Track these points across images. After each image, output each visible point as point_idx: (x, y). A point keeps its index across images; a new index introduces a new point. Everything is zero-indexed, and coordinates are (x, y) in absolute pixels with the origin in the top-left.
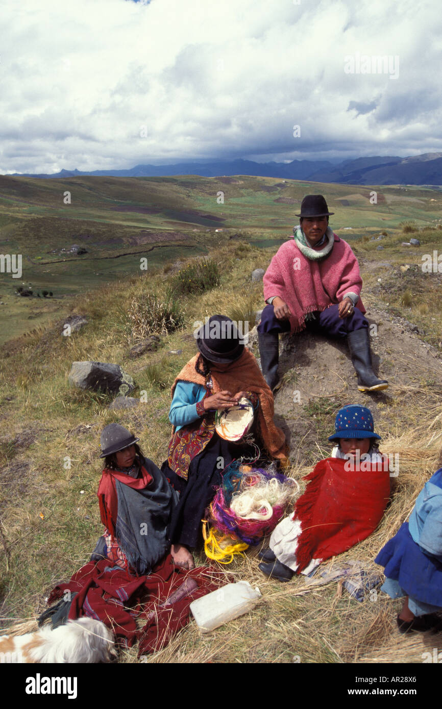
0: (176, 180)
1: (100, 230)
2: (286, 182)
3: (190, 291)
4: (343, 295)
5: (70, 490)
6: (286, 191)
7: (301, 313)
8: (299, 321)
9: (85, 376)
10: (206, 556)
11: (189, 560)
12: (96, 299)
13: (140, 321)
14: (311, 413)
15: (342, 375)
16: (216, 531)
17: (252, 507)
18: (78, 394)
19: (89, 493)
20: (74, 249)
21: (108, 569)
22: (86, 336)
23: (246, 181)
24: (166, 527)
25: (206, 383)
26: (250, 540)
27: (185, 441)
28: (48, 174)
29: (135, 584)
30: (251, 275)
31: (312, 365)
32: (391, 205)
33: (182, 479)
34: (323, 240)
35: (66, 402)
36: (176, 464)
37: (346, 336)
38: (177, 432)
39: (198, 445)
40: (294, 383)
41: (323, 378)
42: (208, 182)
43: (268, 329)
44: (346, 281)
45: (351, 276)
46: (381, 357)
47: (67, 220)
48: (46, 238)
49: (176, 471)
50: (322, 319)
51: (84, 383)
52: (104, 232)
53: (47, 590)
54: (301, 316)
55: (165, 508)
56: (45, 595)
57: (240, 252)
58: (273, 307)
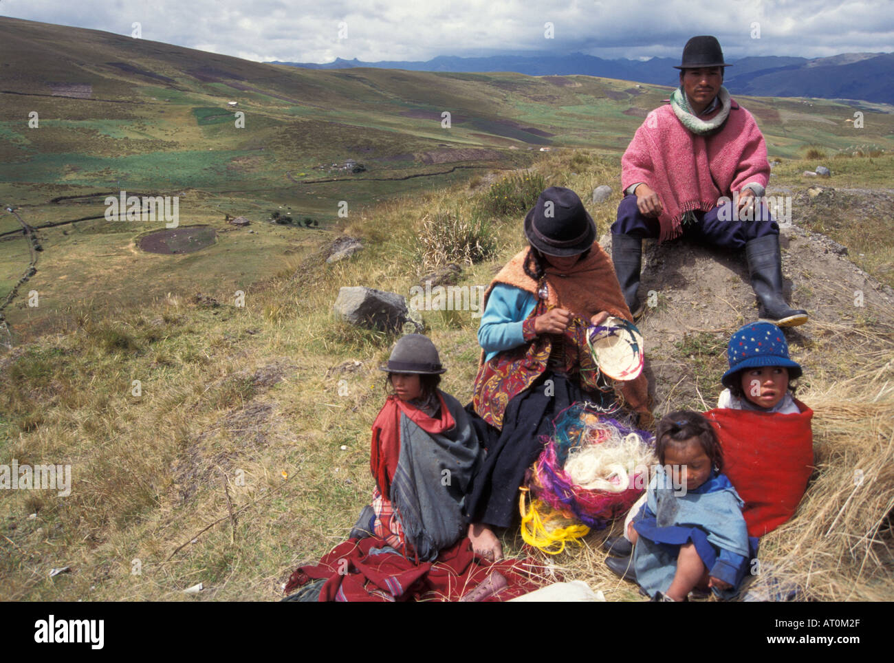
0: (489, 79)
1: (384, 142)
2: (640, 87)
3: (504, 212)
4: (741, 187)
5: (327, 443)
6: (640, 99)
7: (676, 210)
8: (673, 223)
9: (356, 306)
10: (523, 541)
11: (496, 548)
12: (375, 217)
13: (435, 247)
14: (688, 352)
15: (734, 303)
16: (540, 505)
17: (596, 473)
18: (344, 331)
19: (354, 450)
20: (349, 165)
21: (374, 551)
22: (360, 265)
23: (585, 84)
24: (464, 498)
25: (538, 289)
26: (592, 520)
27: (502, 374)
28: (318, 63)
29: (413, 574)
30: (592, 193)
31: (689, 288)
32: (788, 125)
33: (494, 429)
34: (714, 105)
35: (328, 341)
36: (485, 406)
37: (744, 246)
38: (489, 362)
39: (520, 379)
40: (661, 311)
41: (706, 307)
42: (534, 83)
43: (628, 229)
44: (747, 167)
45: (754, 160)
46: (795, 282)
47: (341, 126)
48: (311, 148)
49: (485, 417)
50: (708, 222)
51: (355, 317)
52: (390, 145)
53: (285, 573)
54: (675, 215)
55: (465, 470)
56: (282, 579)
57: (576, 165)
58: (637, 198)
